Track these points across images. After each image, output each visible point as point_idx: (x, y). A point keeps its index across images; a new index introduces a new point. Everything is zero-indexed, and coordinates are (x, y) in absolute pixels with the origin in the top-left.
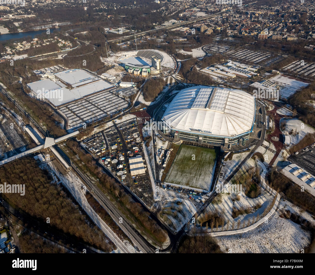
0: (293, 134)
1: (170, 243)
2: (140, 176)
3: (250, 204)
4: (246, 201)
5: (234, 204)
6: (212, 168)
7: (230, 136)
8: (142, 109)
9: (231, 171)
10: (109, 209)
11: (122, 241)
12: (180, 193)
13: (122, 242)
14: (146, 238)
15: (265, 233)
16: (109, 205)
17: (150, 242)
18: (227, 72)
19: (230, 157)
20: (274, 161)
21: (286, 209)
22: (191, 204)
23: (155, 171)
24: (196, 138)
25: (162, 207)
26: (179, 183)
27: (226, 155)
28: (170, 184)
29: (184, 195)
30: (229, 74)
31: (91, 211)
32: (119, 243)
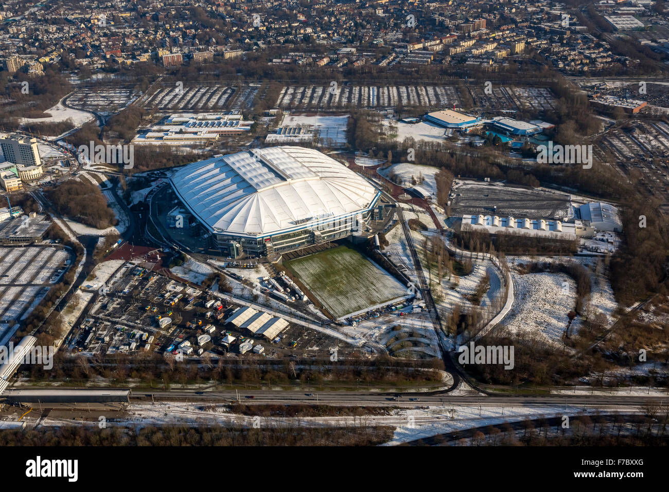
0: (417, 183)
1: (451, 375)
2: (285, 333)
3: (475, 282)
4: (467, 281)
5: (458, 292)
6: (375, 269)
7: (362, 208)
8: (116, 244)
9: (408, 256)
10: (303, 400)
11: (389, 415)
12: (379, 317)
13: (389, 417)
14: (413, 391)
15: (530, 296)
16: (294, 396)
17: (425, 390)
18: (196, 133)
19: (384, 242)
20: (439, 223)
21: (516, 264)
22: (412, 320)
23: (299, 313)
24: (306, 238)
25: (381, 346)
26: (359, 308)
27: (375, 241)
28: (349, 316)
29: (387, 316)
30: (203, 136)
31: (277, 421)
32: (388, 421)
